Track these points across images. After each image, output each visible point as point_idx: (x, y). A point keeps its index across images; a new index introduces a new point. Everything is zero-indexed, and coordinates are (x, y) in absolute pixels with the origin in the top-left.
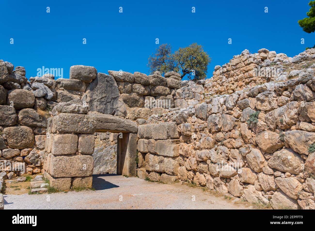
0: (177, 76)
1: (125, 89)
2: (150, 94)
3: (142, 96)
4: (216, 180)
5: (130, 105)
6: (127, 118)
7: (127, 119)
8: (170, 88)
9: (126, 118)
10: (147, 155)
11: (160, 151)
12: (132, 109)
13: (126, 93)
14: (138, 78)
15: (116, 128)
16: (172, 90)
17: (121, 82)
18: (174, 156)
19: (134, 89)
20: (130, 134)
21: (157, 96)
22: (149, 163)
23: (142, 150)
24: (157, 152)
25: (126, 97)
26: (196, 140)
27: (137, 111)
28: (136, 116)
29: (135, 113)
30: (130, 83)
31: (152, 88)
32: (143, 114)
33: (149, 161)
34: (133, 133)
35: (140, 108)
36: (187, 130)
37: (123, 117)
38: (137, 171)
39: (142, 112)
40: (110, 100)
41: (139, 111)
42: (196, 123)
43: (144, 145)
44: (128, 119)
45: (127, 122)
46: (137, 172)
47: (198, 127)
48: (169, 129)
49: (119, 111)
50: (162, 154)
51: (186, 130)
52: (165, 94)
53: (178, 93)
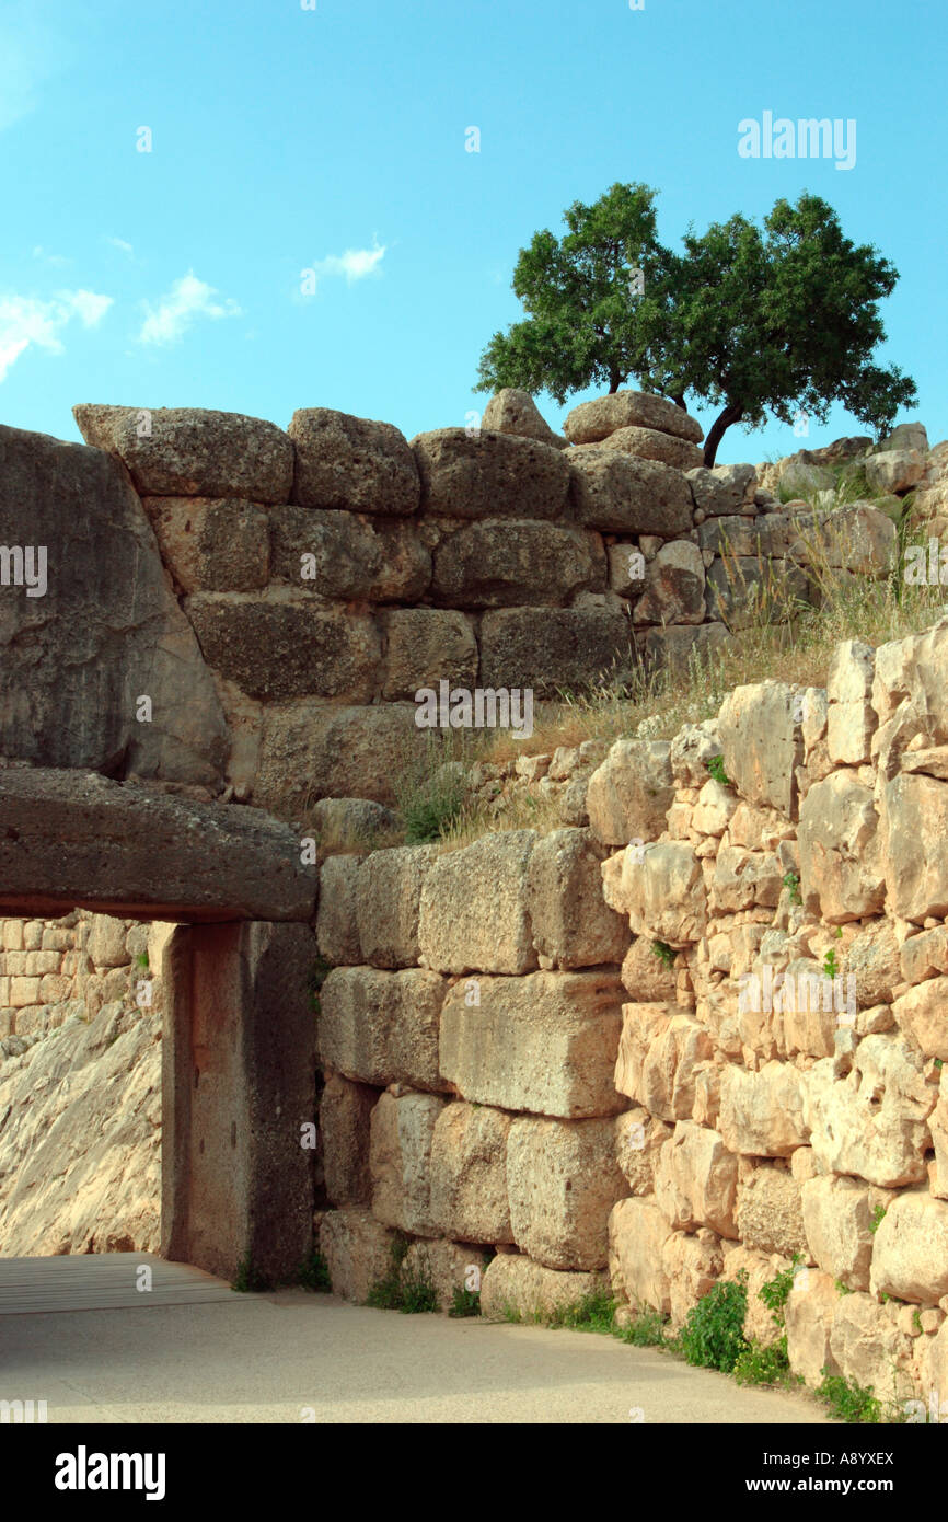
0: (667, 431)
1: (217, 554)
2: (430, 591)
3: (368, 608)
4: (849, 1317)
5: (261, 689)
6: (240, 792)
7: (234, 799)
8: (605, 535)
9: (228, 793)
10: (385, 1098)
11: (477, 1073)
12: (283, 719)
13: (226, 591)
14: (324, 457)
15: (133, 886)
16: (618, 547)
17: (183, 496)
18: (577, 1108)
19: (286, 549)
20: (255, 926)
21: (493, 601)
22: (402, 1168)
23: (348, 1063)
24: (457, 1079)
25: (222, 620)
26: (727, 987)
27: (323, 733)
28: (309, 775)
29: (305, 748)
30: (253, 500)
31: (443, 540)
32: (371, 761)
33: (399, 1149)
34: (274, 920)
35: (351, 713)
36: (663, 899)
37: (199, 790)
38: (316, 1226)
39: (363, 746)
40: (91, 654)
41: (334, 732)
42: (725, 841)
43: (360, 1021)
44: (246, 800)
45: (231, 829)
46: (315, 1234)
47: (737, 879)
48: (537, 887)
49: (166, 739)
50: (492, 1099)
51: (656, 900)
52: (561, 588)
53: (676, 578)
